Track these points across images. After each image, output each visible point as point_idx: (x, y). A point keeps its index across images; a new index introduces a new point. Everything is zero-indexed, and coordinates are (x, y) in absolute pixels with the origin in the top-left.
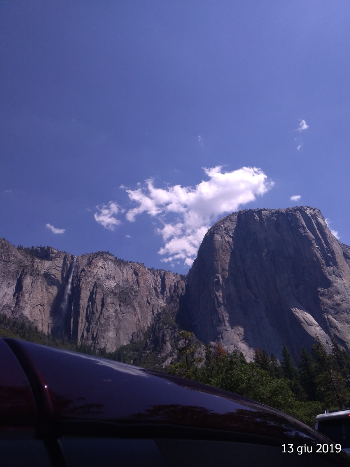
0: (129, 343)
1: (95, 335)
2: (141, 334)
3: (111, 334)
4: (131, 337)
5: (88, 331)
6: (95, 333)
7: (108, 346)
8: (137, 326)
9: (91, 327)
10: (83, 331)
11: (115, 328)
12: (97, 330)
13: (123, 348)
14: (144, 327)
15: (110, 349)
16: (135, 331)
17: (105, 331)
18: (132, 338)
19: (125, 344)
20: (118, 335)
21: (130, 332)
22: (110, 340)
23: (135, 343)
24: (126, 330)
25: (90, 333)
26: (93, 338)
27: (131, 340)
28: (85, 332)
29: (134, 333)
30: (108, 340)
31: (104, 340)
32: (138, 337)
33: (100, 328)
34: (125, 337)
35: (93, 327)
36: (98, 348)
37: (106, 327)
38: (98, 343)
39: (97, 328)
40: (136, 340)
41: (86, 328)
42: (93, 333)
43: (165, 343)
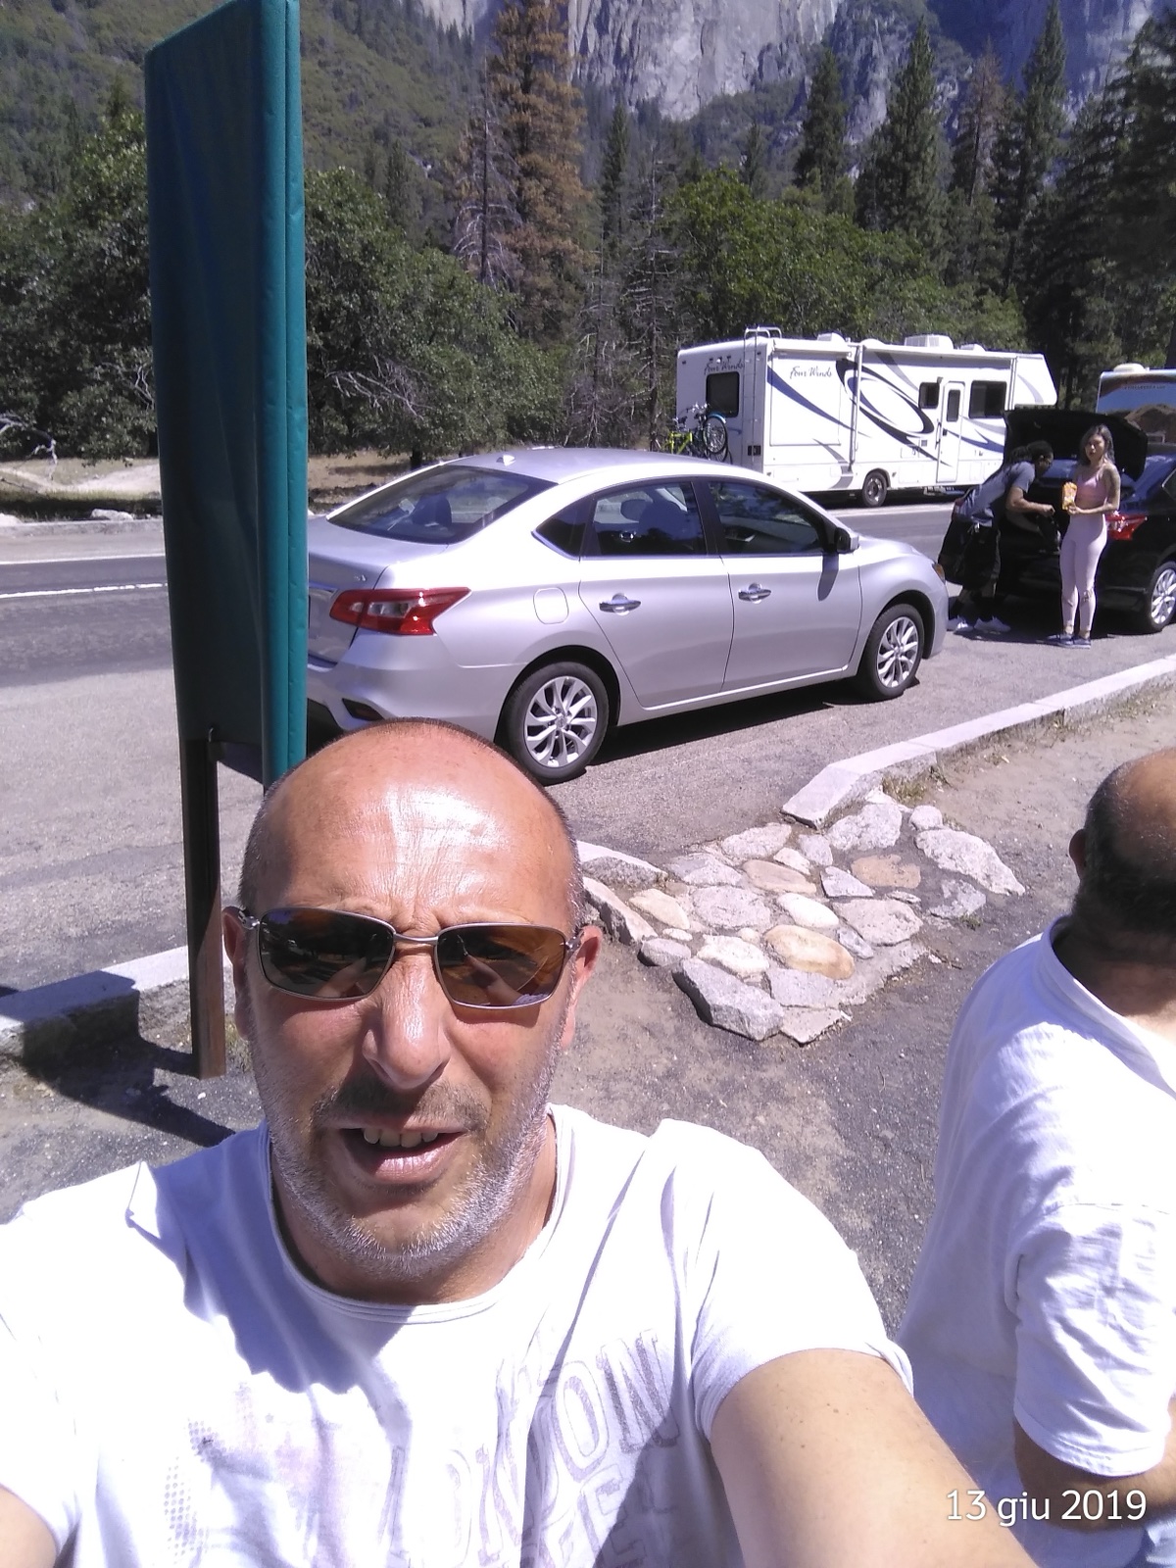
0: (745, 86)
1: (625, 46)
2: (793, 55)
3: (682, 46)
4: (756, 65)
5: (602, 29)
6: (626, 38)
7: (671, 95)
8: (784, 15)
9: (612, 11)
10: (585, 29)
11: (697, 22)
12: (635, 25)
13: (722, 106)
14: (811, 27)
15: (678, 107)
16: (774, 38)
17: (661, 31)
18: (760, 68)
19: (731, 90)
20: (709, 51)
21: (754, 42)
22: (679, 69)
23: (766, 90)
24: (741, 34)
25: (607, 38)
26: (621, 60)
27: (754, 77)
28: (592, 32)
29: (769, 47)
30: (670, 69)
31: (658, 71)
32: (780, 65)
33: (644, 19)
34: (734, 60)
35: (619, 10)
36: (634, 101)
37: (666, 16)
38: (635, 79)
39: (633, 16)
40: (772, 76)
41: (595, 14)
42: (619, 38)
43: (866, 95)
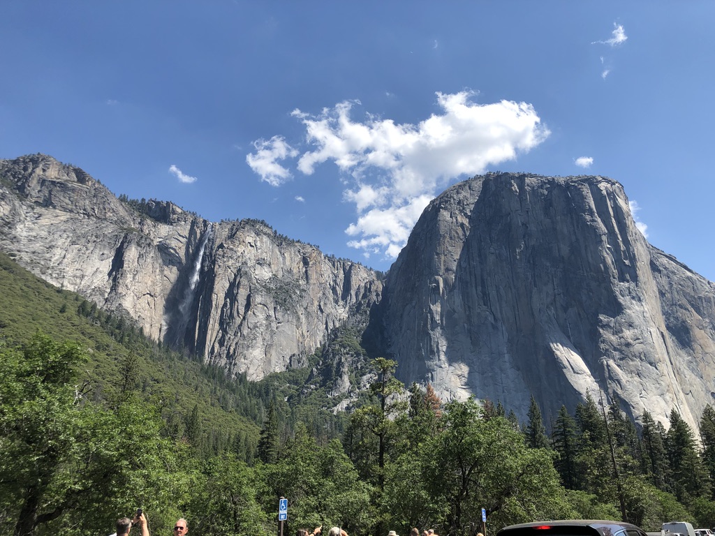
0: (284, 369)
1: (231, 351)
2: (304, 359)
3: (257, 353)
4: (288, 361)
5: (221, 343)
6: (232, 348)
7: (251, 371)
8: (300, 344)
9: (227, 338)
10: (213, 344)
11: (264, 344)
12: (236, 344)
13: (275, 376)
14: (310, 348)
15: (254, 376)
16: (296, 352)
17: (248, 347)
18: (290, 363)
19: (278, 370)
20: (268, 355)
21: (288, 353)
22: (255, 361)
23: (293, 371)
24: (282, 350)
25: (224, 348)
26: (228, 356)
27: (288, 366)
28: (217, 345)
29: (294, 355)
30: (251, 361)
31: (246, 361)
32: (299, 362)
33: (240, 342)
34: (279, 359)
35: (230, 338)
36: (234, 373)
37: (250, 341)
38: (235, 364)
39: (236, 340)
40: (295, 366)
41: (218, 339)
42: (229, 348)
43: (341, 377)
